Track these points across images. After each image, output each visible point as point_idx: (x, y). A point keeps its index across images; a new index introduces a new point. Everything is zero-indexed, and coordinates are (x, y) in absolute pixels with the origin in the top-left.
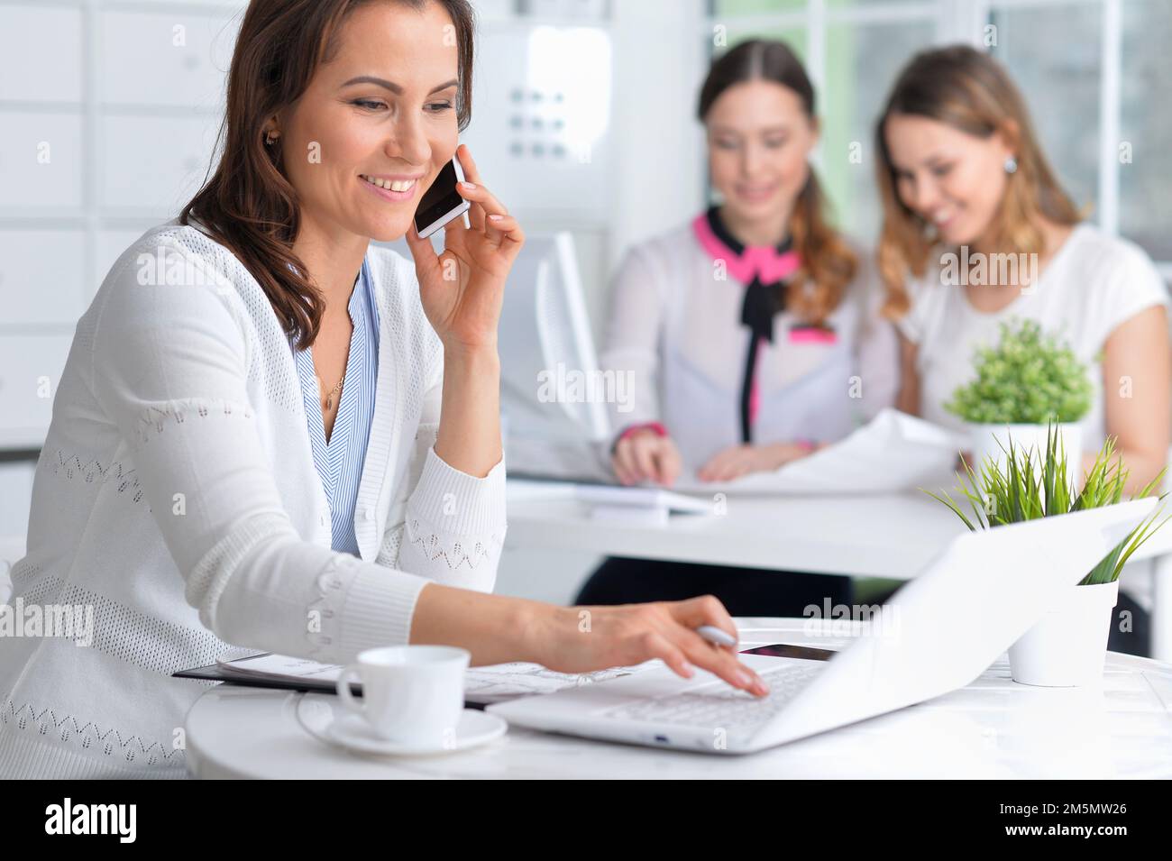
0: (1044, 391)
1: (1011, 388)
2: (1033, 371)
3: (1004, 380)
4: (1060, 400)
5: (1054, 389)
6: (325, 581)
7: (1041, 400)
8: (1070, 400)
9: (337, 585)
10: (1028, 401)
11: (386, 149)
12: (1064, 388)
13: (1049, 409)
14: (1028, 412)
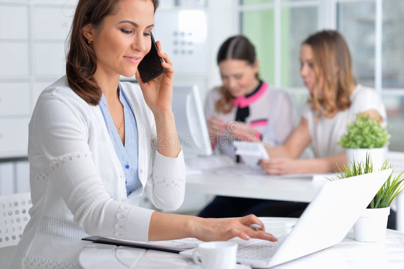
0: (370, 137)
1: (359, 137)
2: (366, 131)
3: (357, 134)
4: (376, 140)
5: (373, 137)
6: (118, 215)
7: (369, 140)
8: (379, 140)
9: (123, 217)
10: (365, 141)
11: (132, 47)
12: (377, 136)
13: (372, 143)
14: (365, 145)
